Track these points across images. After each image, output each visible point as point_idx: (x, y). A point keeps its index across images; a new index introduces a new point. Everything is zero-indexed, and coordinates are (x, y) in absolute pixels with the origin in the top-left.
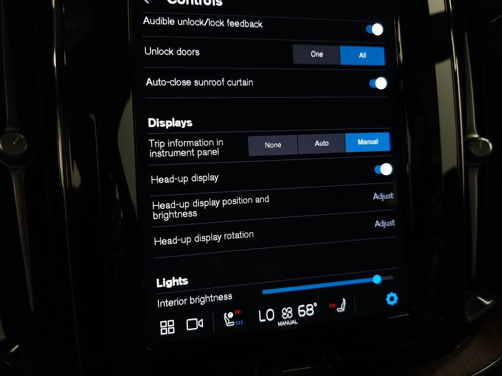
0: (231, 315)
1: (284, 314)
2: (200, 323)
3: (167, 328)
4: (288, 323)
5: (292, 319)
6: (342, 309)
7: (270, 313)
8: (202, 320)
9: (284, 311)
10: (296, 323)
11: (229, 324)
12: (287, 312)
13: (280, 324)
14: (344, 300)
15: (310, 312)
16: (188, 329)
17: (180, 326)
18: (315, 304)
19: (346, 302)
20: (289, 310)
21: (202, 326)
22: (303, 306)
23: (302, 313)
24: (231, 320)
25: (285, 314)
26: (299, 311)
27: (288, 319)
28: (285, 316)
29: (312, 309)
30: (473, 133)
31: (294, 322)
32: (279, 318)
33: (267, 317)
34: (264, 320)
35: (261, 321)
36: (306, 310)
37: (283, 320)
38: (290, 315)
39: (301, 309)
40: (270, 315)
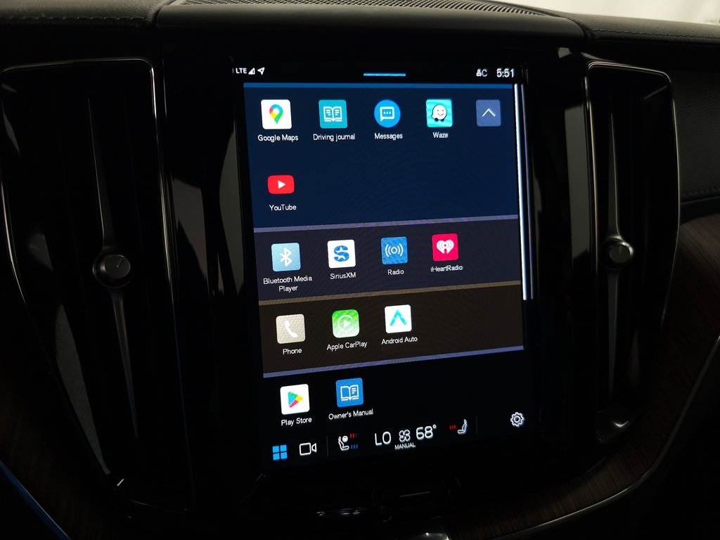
0: (345, 439)
1: (401, 437)
2: (313, 448)
3: (280, 453)
4: (406, 446)
5: (409, 442)
6: (463, 431)
7: (387, 437)
8: (315, 445)
9: (402, 434)
10: (414, 446)
11: (343, 448)
12: (405, 435)
13: (397, 447)
14: (465, 422)
15: (429, 434)
16: (301, 454)
17: (292, 451)
18: (435, 426)
19: (468, 424)
20: (407, 432)
21: (316, 451)
22: (422, 428)
23: (420, 436)
24: (345, 444)
25: (403, 437)
26: (417, 433)
27: (406, 442)
28: (402, 439)
29: (431, 431)
30: (616, 234)
31: (412, 445)
32: (396, 440)
33: (383, 440)
34: (381, 444)
35: (377, 444)
36: (424, 432)
37: (400, 443)
38: (407, 438)
39: (419, 431)
40: (387, 438)
